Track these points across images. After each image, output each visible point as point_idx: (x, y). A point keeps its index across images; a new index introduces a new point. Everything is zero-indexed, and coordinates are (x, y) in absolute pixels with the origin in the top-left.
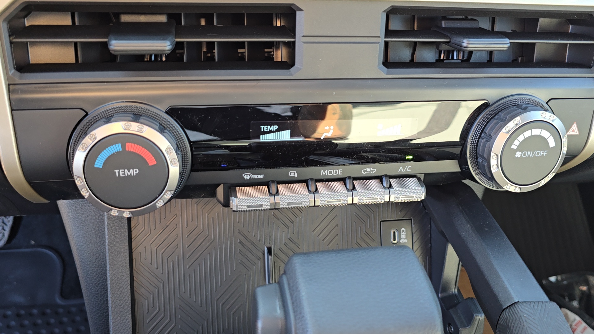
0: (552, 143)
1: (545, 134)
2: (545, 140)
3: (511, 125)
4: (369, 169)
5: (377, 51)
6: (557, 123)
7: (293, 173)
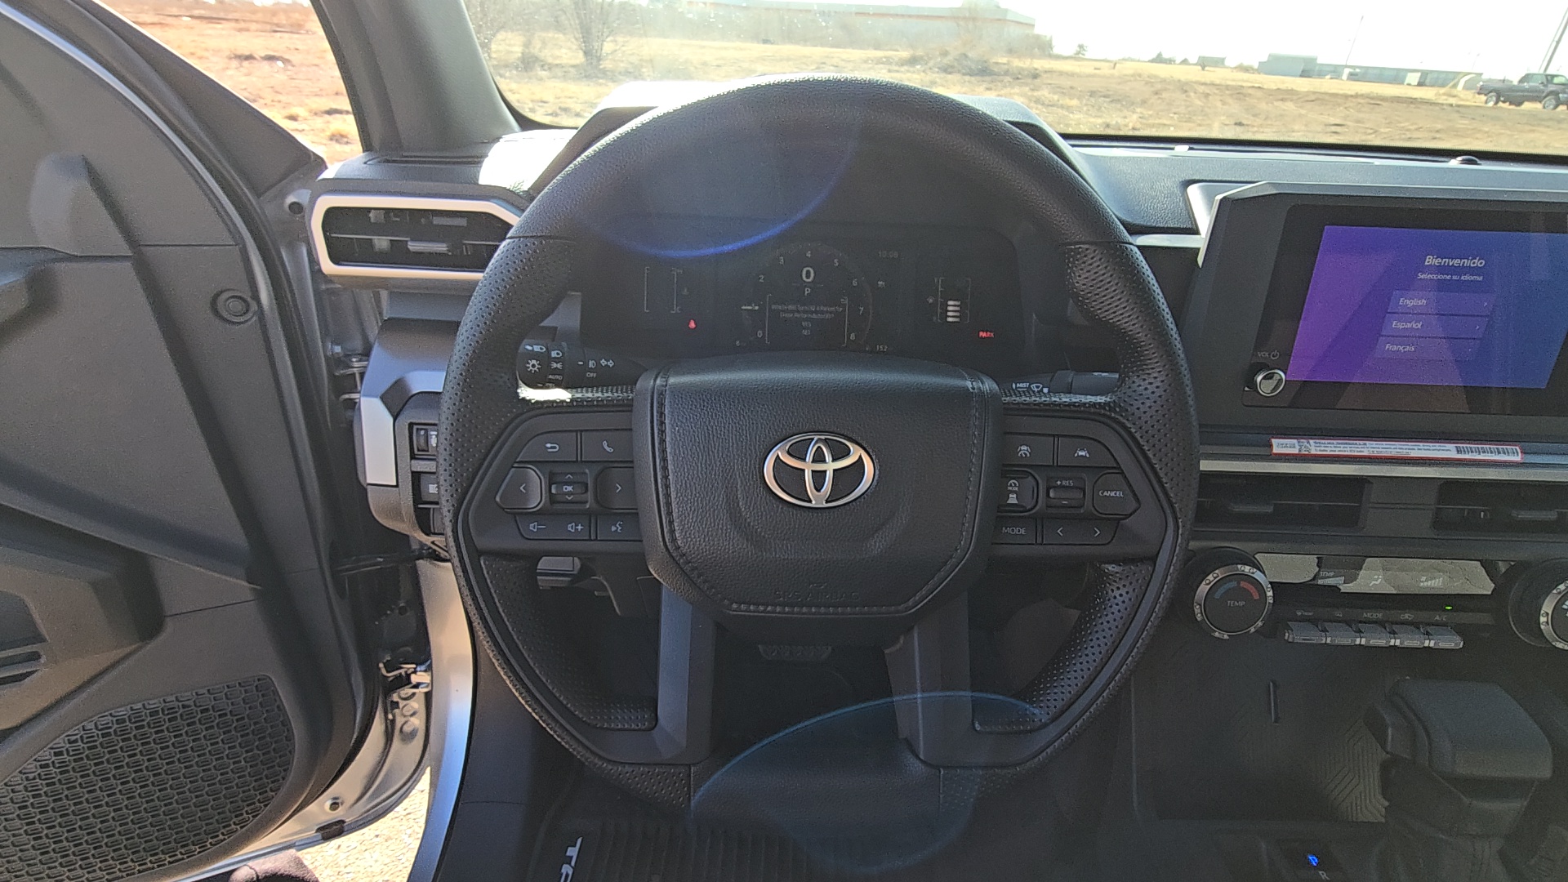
5: (1429, 516)
7: (1339, 613)
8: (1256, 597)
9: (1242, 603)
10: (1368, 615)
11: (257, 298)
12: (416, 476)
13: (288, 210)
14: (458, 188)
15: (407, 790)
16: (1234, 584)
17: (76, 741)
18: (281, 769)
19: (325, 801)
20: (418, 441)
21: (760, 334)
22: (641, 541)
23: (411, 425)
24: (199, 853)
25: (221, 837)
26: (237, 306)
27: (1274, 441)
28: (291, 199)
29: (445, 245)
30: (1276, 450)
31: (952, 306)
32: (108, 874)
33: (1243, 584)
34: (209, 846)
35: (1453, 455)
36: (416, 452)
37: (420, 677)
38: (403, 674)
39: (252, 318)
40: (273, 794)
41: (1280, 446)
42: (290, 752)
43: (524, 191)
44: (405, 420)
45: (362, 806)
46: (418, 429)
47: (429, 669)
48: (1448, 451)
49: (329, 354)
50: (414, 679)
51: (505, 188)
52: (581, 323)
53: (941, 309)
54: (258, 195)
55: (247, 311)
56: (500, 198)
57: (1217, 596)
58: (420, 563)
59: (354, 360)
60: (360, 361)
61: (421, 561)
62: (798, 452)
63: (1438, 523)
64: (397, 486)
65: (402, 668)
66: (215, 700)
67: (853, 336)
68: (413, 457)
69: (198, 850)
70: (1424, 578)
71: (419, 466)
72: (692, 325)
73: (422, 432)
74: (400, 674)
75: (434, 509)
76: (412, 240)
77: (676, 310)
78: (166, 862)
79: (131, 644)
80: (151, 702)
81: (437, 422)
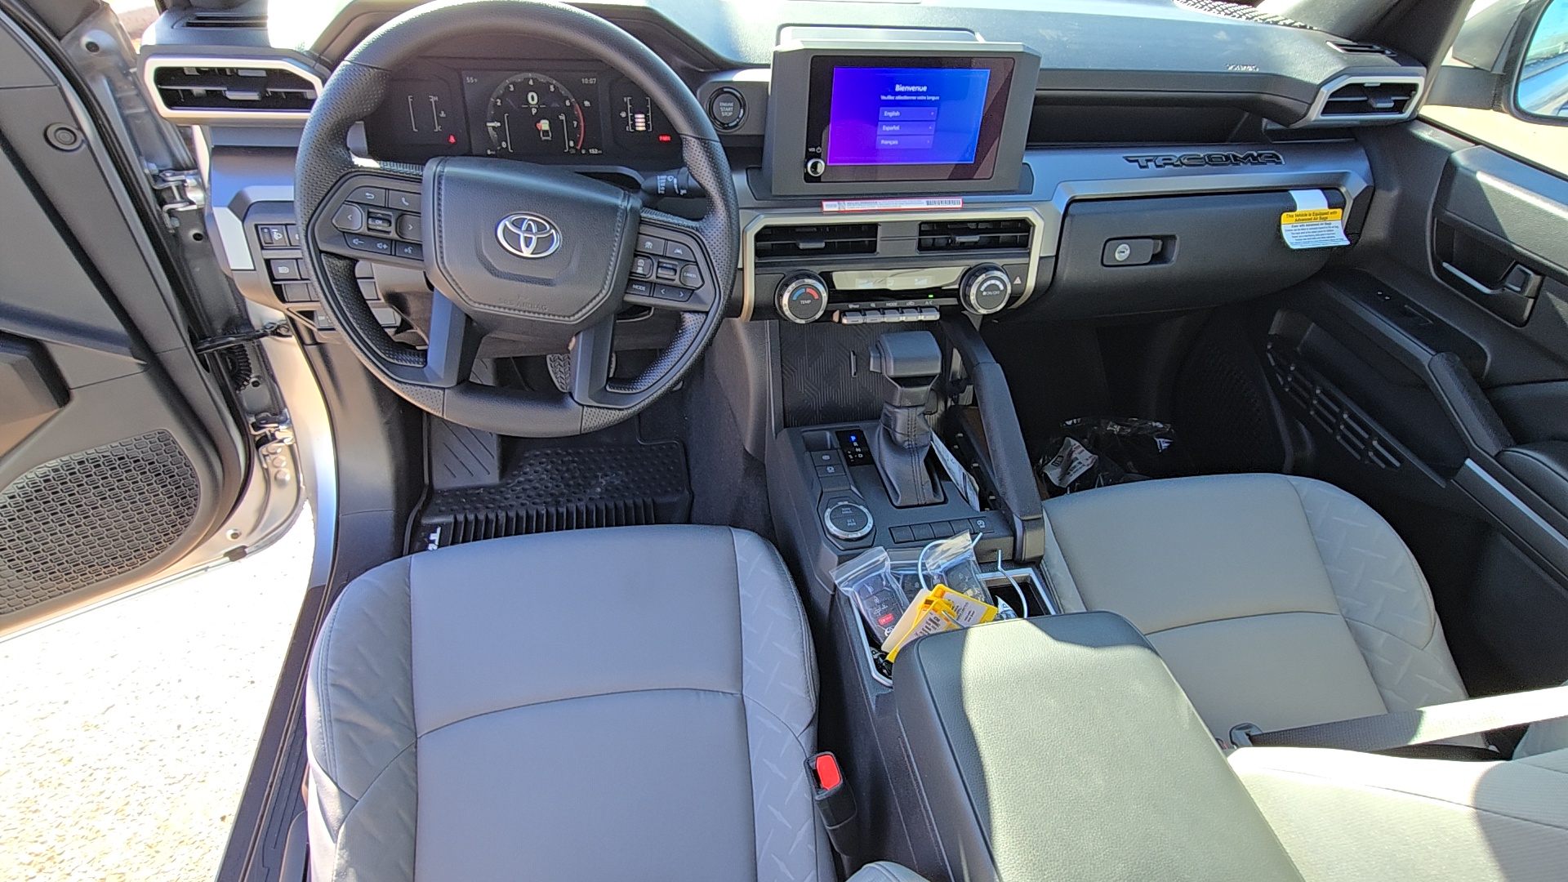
0: (1002, 287)
1: (998, 283)
2: (997, 286)
3: (980, 279)
4: (911, 303)
5: (915, 243)
6: (1004, 277)
7: (873, 305)
8: (816, 297)
9: (809, 302)
10: (889, 304)
11: (80, 129)
12: (268, 262)
13: (86, 49)
14: (257, 50)
15: (289, 525)
16: (803, 290)
17: (23, 487)
18: (192, 499)
19: (227, 531)
20: (265, 238)
21: (504, 145)
22: (423, 260)
23: (256, 226)
24: (141, 564)
25: (156, 552)
26: (68, 137)
27: (825, 203)
28: (85, 40)
29: (256, 94)
30: (825, 209)
31: (640, 118)
32: (73, 584)
33: (808, 290)
34: (148, 559)
35: (925, 206)
36: (264, 244)
37: (283, 432)
38: (268, 434)
39: (79, 147)
40: (190, 518)
41: (828, 206)
42: (196, 486)
43: (307, 51)
44: (251, 222)
45: (256, 536)
46: (262, 229)
47: (291, 426)
48: (921, 203)
49: (147, 171)
50: (279, 435)
51: (292, 50)
52: (368, 143)
53: (632, 120)
54: (59, 39)
55: (75, 140)
56: (290, 57)
57: (794, 298)
58: (264, 340)
59: (168, 174)
60: (174, 175)
61: (266, 338)
62: (518, 224)
63: (921, 248)
64: (255, 270)
65: (265, 428)
66: (128, 450)
67: (572, 144)
68: (262, 248)
69: (140, 562)
70: (916, 280)
71: (268, 254)
72: (452, 140)
73: (266, 230)
74: (265, 433)
75: (285, 285)
76: (229, 90)
77: (438, 128)
78: (116, 573)
79: (52, 410)
80: (76, 455)
81: (294, 222)
